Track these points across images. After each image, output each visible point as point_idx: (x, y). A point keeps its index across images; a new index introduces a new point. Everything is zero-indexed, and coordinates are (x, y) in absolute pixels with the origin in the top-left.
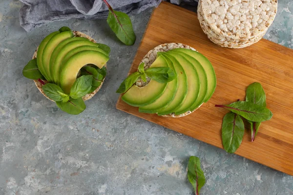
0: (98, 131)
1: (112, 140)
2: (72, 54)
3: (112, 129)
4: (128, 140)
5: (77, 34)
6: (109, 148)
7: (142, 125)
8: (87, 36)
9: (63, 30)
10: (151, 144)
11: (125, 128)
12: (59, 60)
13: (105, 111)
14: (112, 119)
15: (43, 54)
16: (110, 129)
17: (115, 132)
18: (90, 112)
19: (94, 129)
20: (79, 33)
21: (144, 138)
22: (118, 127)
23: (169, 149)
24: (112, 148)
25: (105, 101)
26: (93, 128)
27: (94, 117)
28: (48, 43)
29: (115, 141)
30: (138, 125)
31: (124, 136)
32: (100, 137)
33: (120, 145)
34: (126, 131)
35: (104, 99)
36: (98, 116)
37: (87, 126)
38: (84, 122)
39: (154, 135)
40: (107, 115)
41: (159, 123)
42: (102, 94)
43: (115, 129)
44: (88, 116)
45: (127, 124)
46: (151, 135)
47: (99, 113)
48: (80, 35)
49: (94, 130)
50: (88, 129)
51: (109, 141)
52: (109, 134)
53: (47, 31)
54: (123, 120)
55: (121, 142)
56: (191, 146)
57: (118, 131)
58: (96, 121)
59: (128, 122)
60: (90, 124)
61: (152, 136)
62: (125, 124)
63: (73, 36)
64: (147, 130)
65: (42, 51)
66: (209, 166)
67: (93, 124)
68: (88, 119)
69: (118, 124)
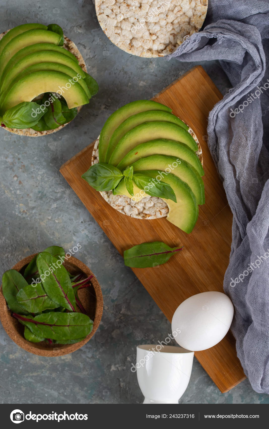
0: (20, 183)
1: (30, 205)
2: (44, 67)
3: (39, 192)
4: (50, 218)
5: (68, 44)
6: (20, 212)
7: (79, 210)
8: (79, 55)
9: (53, 28)
10: (75, 242)
11: (56, 200)
12: (24, 65)
13: (44, 164)
14: (46, 179)
15: (8, 44)
16: (36, 190)
17: (41, 198)
18: (26, 153)
19: (18, 177)
20: (73, 45)
21: (71, 228)
22: (48, 194)
23: (93, 261)
24: (24, 216)
25: (52, 151)
26: (16, 176)
27: (26, 163)
28: (24, 33)
29: (33, 208)
30: (74, 208)
31: (48, 210)
32: (18, 192)
33: (37, 218)
34: (54, 205)
35: (52, 148)
36: (32, 164)
37: (11, 168)
38: (9, 160)
39: (86, 232)
40: (44, 171)
41: (100, 223)
42: (55, 140)
43: (43, 193)
44: (20, 156)
45: (61, 198)
46: (83, 230)
47: (36, 161)
48: (72, 48)
49: (16, 178)
50: (9, 172)
51: (26, 204)
52: (31, 195)
53: (36, 16)
54: (60, 190)
55: (40, 215)
56: (123, 276)
57: (44, 199)
58: (25, 169)
59: (65, 195)
60: (15, 168)
61: (83, 232)
62: (59, 195)
63: (60, 45)
64: (82, 220)
65: (10, 40)
66: (129, 314)
67: (20, 170)
68: (17, 161)
69: (51, 190)
